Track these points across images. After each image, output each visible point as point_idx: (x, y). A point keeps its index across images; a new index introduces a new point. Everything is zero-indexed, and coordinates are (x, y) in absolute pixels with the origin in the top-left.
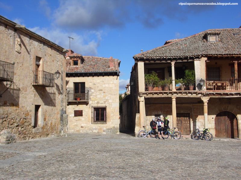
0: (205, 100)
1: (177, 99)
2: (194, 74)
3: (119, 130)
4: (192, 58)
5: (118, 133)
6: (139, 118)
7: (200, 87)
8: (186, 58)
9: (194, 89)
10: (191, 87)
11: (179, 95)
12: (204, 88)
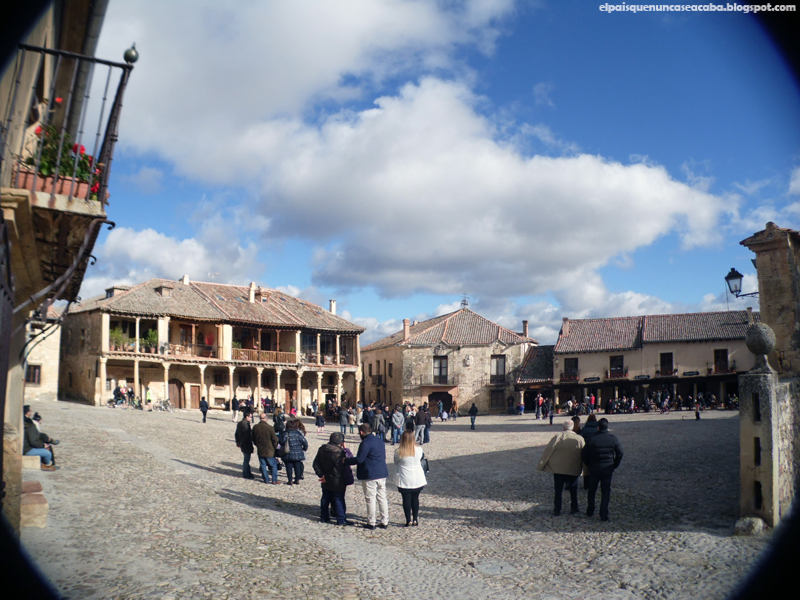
0: (167, 366)
1: (141, 363)
2: (157, 335)
3: (56, 397)
4: (157, 316)
5: (56, 400)
6: (101, 384)
7: (163, 349)
8: (152, 316)
9: (156, 352)
10: (153, 350)
11: (142, 359)
12: (166, 352)
